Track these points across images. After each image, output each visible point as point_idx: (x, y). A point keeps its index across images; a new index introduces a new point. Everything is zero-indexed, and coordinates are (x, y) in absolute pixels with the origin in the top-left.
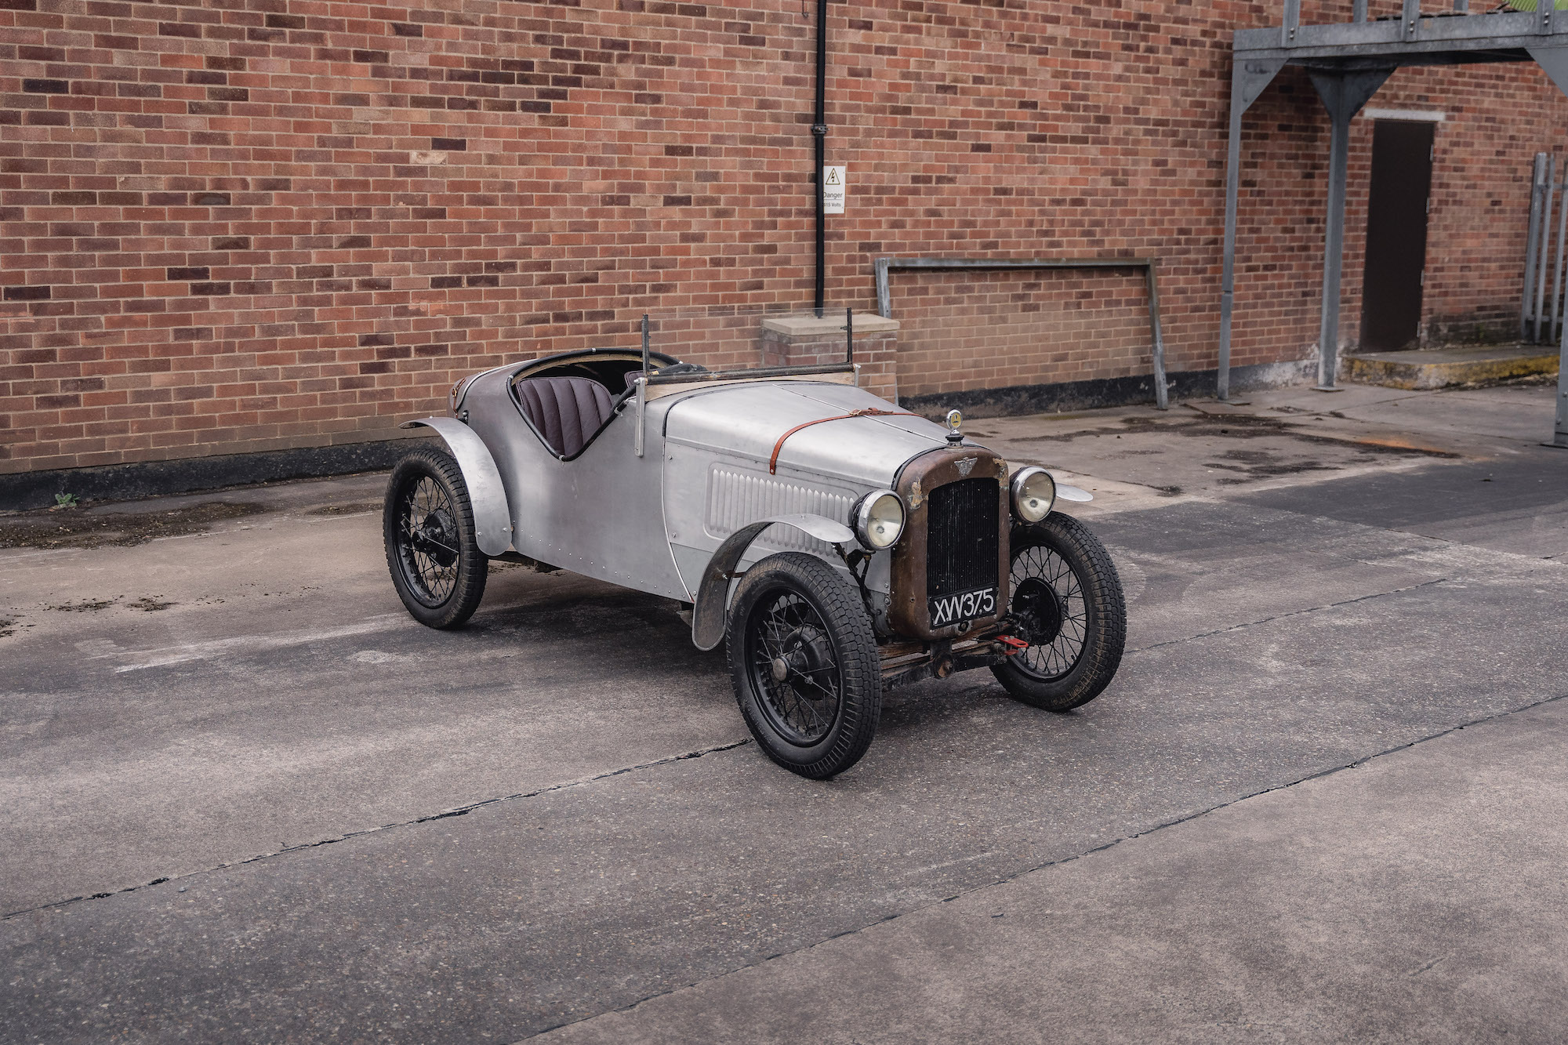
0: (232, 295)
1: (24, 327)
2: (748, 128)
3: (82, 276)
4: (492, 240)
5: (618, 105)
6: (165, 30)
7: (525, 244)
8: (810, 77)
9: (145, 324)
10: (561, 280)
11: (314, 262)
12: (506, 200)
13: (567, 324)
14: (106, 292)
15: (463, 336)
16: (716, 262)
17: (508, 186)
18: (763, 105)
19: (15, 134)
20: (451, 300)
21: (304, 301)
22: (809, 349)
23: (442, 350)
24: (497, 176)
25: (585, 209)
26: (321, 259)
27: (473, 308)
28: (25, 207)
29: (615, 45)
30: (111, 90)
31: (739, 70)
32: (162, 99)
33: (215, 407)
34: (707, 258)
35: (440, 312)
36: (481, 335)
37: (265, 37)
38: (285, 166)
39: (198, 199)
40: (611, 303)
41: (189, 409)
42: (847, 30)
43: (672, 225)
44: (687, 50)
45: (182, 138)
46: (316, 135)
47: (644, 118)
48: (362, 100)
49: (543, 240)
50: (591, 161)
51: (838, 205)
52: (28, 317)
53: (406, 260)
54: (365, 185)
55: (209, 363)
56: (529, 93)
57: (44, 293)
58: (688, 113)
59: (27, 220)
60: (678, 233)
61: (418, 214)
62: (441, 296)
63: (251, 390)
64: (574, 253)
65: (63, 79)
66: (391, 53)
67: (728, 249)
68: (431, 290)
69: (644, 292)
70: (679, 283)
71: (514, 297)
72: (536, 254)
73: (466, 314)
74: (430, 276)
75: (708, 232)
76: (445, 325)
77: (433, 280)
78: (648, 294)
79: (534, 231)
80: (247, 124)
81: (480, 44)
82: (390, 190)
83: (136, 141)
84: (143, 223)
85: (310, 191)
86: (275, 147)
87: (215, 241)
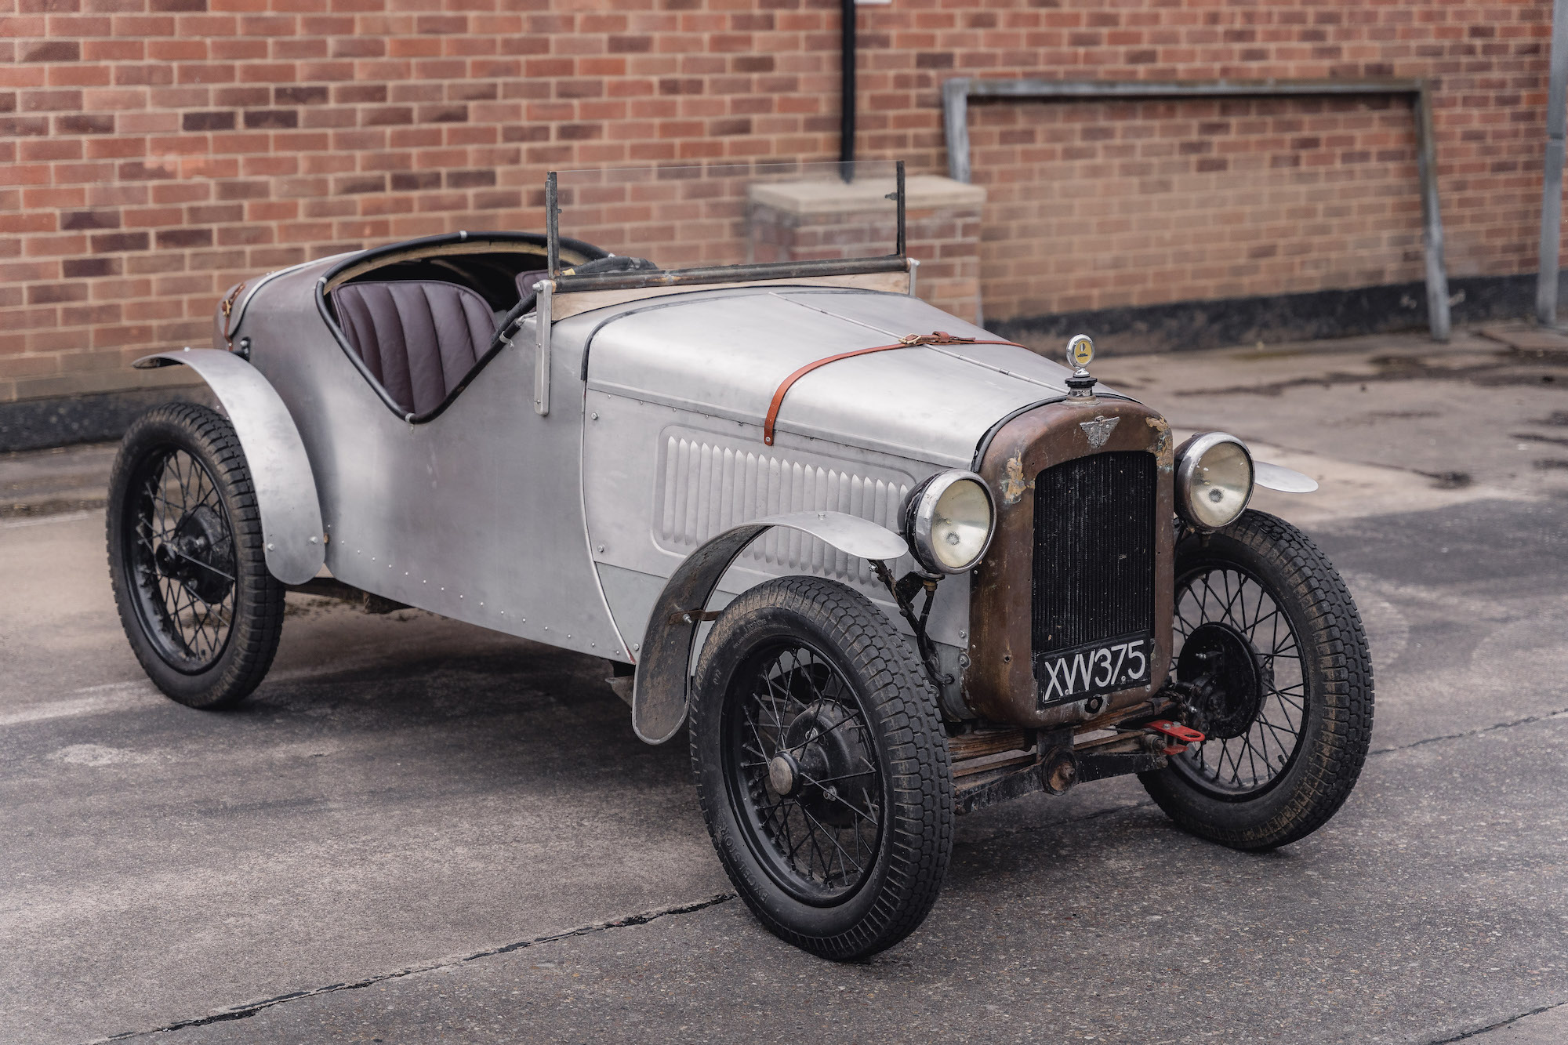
4: (286, 49)
7: (341, 55)
10: (405, 117)
13: (415, 194)
15: (237, 213)
16: (670, 87)
20: (217, 151)
22: (829, 237)
23: (202, 237)
27: (256, 166)
35: (199, 172)
36: (268, 211)
40: (490, 157)
49: (375, 49)
53: (138, 82)
60: (604, 36)
62: (200, 145)
64: (428, 71)
67: (691, 64)
68: (183, 134)
69: (547, 138)
70: (606, 123)
71: (325, 147)
72: (362, 73)
73: (242, 177)
74: (181, 111)
75: (657, 35)
76: (206, 195)
77: (187, 117)
78: (554, 142)
79: (358, 33)
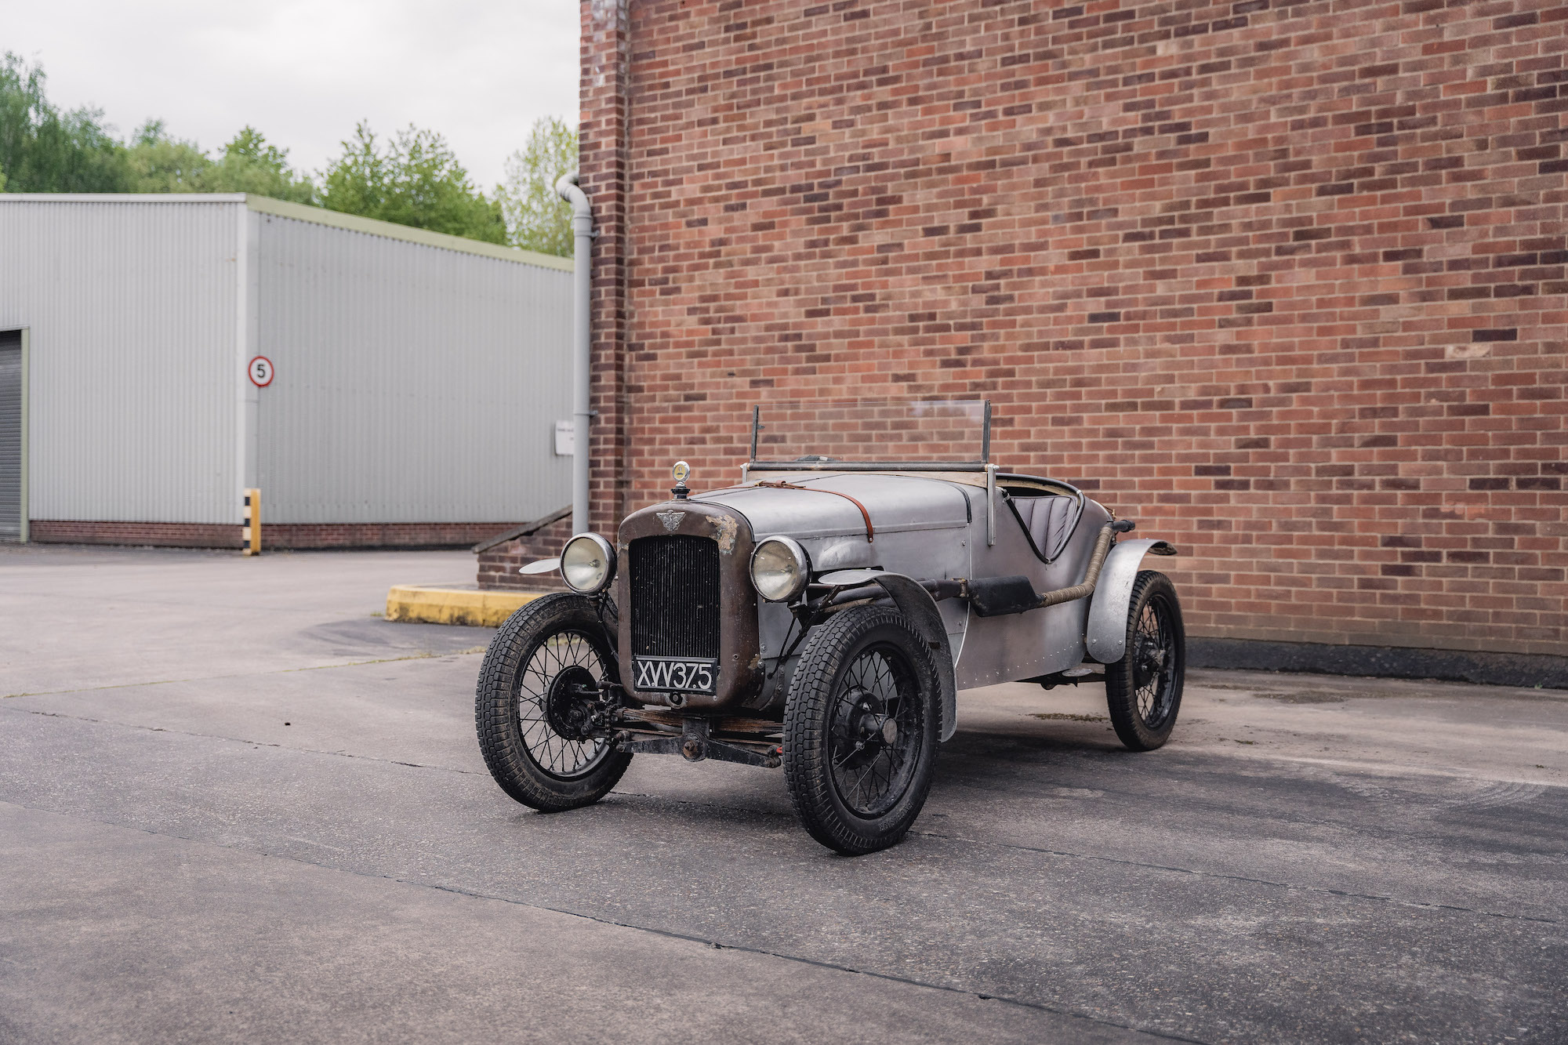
0: (1252, 491)
3: (1125, 472)
4: (1551, 438)
6: (1200, 259)
9: (1173, 514)
11: (1335, 461)
14: (1143, 485)
15: (1510, 543)
19: (1080, 358)
20: (1494, 503)
21: (1322, 499)
23: (1484, 557)
24: (1558, 366)
26: (1342, 457)
27: (1524, 514)
28: (1085, 415)
30: (1154, 315)
32: (1195, 318)
33: (1232, 593)
35: (1481, 516)
36: (1535, 543)
37: (1292, 251)
38: (1306, 370)
39: (1223, 404)
41: (1207, 593)
45: (1211, 350)
46: (1339, 338)
48: (1392, 299)
53: (1438, 459)
54: (1392, 383)
55: (1226, 552)
61: (1453, 410)
62: (1483, 499)
63: (1266, 580)
65: (1116, 310)
66: (1426, 248)
68: (1469, 491)
73: (1513, 520)
74: (1468, 477)
76: (1486, 530)
77: (1472, 481)
80: (1270, 333)
81: (1538, 223)
82: (1421, 387)
83: (1172, 356)
84: (1175, 426)
85: (1332, 392)
86: (1297, 352)
87: (1237, 441)
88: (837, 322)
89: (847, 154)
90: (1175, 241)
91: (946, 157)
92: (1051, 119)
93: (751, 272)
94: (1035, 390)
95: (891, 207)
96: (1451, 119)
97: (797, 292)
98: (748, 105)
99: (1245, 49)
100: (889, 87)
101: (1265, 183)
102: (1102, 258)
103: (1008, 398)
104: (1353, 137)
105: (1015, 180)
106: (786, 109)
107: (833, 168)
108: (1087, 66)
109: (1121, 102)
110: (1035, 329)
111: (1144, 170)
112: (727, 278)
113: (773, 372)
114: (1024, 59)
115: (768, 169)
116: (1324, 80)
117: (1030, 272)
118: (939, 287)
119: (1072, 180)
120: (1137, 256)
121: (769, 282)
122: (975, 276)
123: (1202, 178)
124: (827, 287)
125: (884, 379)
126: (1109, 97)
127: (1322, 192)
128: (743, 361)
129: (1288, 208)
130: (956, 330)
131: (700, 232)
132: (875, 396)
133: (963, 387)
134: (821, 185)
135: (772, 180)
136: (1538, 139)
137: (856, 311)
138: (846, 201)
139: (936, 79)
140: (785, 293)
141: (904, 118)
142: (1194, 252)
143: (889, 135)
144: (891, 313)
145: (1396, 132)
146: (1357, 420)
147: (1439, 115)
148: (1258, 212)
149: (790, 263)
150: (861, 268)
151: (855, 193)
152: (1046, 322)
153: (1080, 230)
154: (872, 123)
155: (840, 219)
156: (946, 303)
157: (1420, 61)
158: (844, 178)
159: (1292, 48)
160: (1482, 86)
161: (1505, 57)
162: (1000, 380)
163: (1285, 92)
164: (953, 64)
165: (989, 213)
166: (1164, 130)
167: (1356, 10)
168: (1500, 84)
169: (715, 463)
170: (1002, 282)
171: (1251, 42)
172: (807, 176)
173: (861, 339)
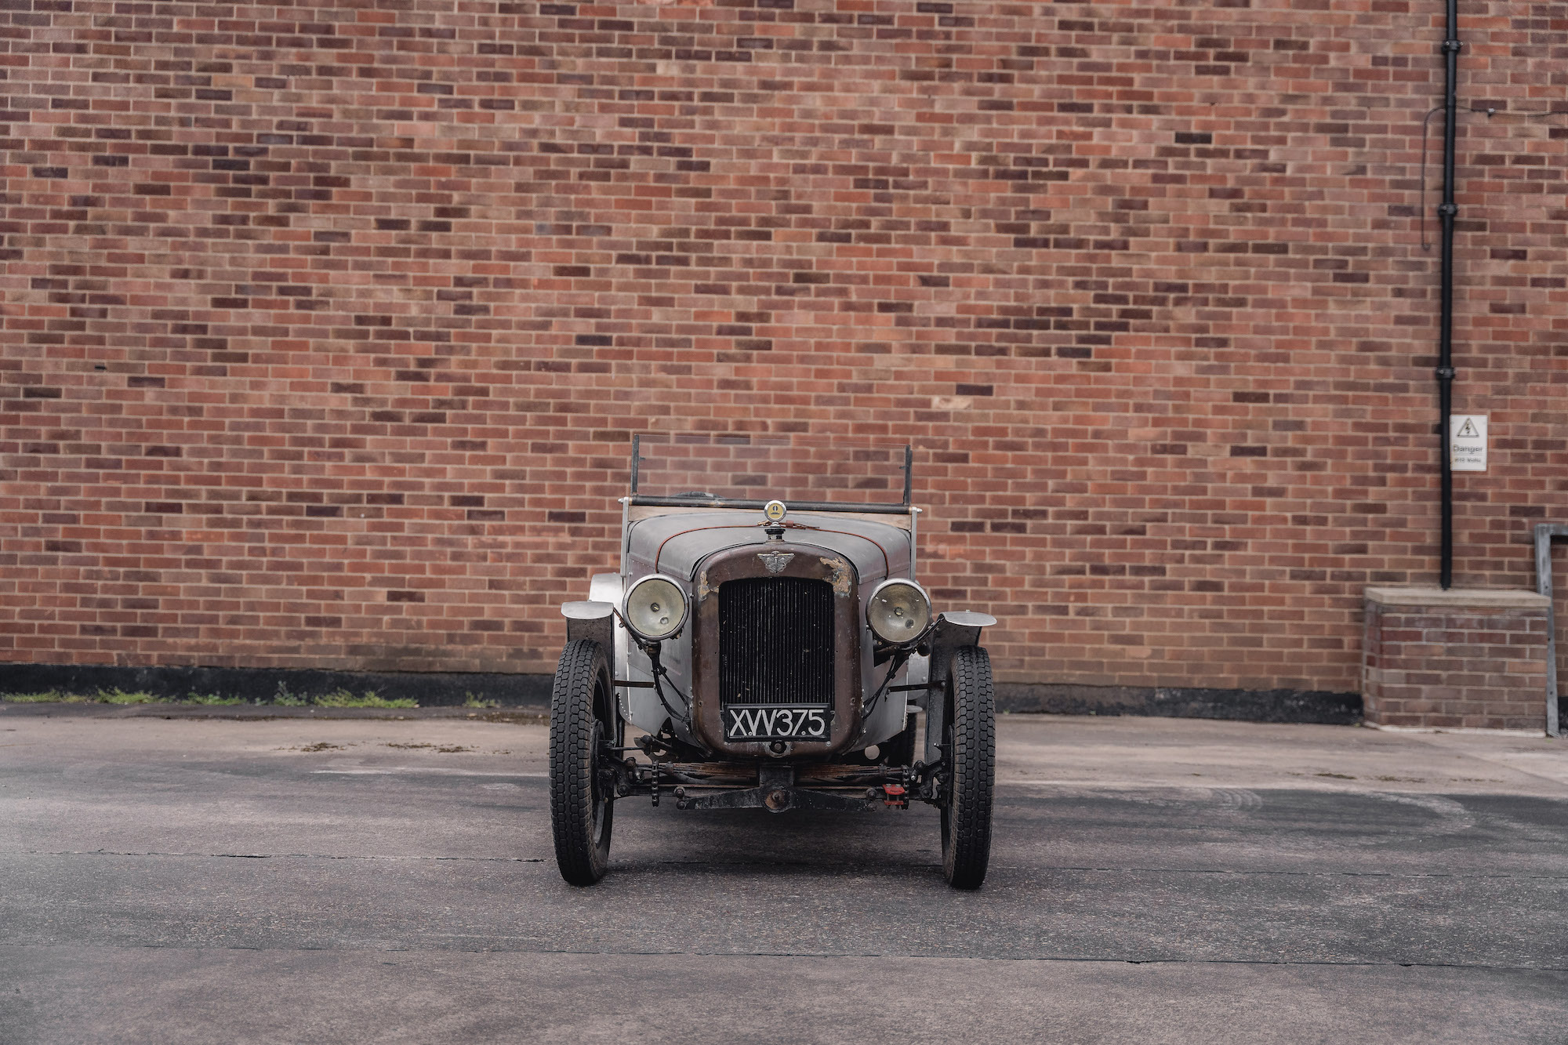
1: (562, 546)
2: (1346, 372)
4: (1020, 486)
5: (1173, 350)
6: (699, 289)
7: (1057, 491)
8: (1433, 315)
10: (1101, 530)
12: (1037, 446)
13: (1107, 578)
15: (984, 582)
16: (1301, 520)
17: (1040, 432)
18: (1366, 347)
19: (566, 381)
20: (972, 544)
22: (1410, 622)
23: (961, 594)
24: (1027, 422)
25: (1131, 457)
26: (837, 497)
27: (996, 554)
28: (570, 443)
29: (1170, 288)
31: (1333, 309)
32: (693, 349)
34: (1289, 515)
35: (960, 556)
36: (1005, 582)
37: (792, 292)
38: (804, 410)
39: (722, 438)
40: (1162, 557)
42: (1488, 260)
43: (1242, 478)
44: (1264, 290)
46: (836, 381)
47: (1205, 363)
48: (884, 349)
49: (1082, 489)
50: (1139, 408)
51: (1476, 460)
52: (566, 538)
54: (883, 429)
56: (1068, 339)
57: (580, 517)
58: (1264, 357)
59: (571, 453)
60: (1249, 486)
61: (938, 457)
62: (962, 540)
64: (1117, 503)
65: (608, 334)
66: (916, 303)
67: (1316, 506)
68: (950, 533)
69: (1205, 548)
70: (1250, 541)
71: (1045, 546)
72: (1071, 502)
73: (988, 560)
74: (950, 520)
75: (1290, 487)
76: (964, 569)
77: (953, 524)
78: (1209, 551)
79: (1069, 478)
80: (769, 372)
81: (1012, 291)
82: (911, 433)
83: (667, 386)
84: (669, 459)
85: (828, 434)
86: (795, 393)
87: (734, 477)
88: (257, 316)
89: (276, 120)
90: (673, 268)
91: (409, 142)
92: (537, 120)
93: (133, 244)
94: (512, 412)
95: (334, 190)
96: (940, 186)
97: (200, 275)
98: (133, 38)
99: (749, 85)
100: (335, 51)
101: (766, 222)
102: (592, 277)
103: (480, 419)
104: (852, 189)
105: (492, 180)
106: (190, 52)
107: (255, 132)
108: (579, 71)
109: (617, 116)
110: (514, 346)
111: (641, 191)
112: (95, 247)
113: (164, 368)
114: (506, 49)
115: (160, 121)
116: (826, 129)
117: (509, 283)
118: (395, 288)
119: (558, 189)
120: (631, 278)
121: (159, 259)
122: (443, 281)
123: (701, 207)
124: (245, 273)
125: (322, 388)
126: (603, 108)
127: (821, 238)
128: (118, 353)
129: (788, 249)
130: (416, 338)
131: (54, 185)
132: (308, 407)
133: (425, 403)
134: (237, 151)
135: (168, 135)
136: (1013, 216)
137: (284, 305)
138: (272, 175)
139: (395, 52)
140: (185, 274)
141: (353, 91)
142: (693, 282)
143: (334, 106)
144: (331, 313)
145: (891, 191)
146: (851, 462)
147: (930, 180)
148: (759, 249)
149: (192, 238)
150: (292, 255)
151: (286, 167)
152: (528, 339)
153: (570, 244)
154: (311, 88)
155: (264, 195)
156: (404, 307)
157: (914, 127)
158: (271, 147)
159: (795, 92)
160: (968, 160)
161: (987, 136)
162: (471, 399)
163: (788, 134)
164: (417, 39)
165: (461, 212)
166: (663, 152)
167: (857, 67)
168: (983, 161)
169: (71, 477)
170: (475, 290)
171: (755, 79)
172: (219, 136)
173: (290, 338)
